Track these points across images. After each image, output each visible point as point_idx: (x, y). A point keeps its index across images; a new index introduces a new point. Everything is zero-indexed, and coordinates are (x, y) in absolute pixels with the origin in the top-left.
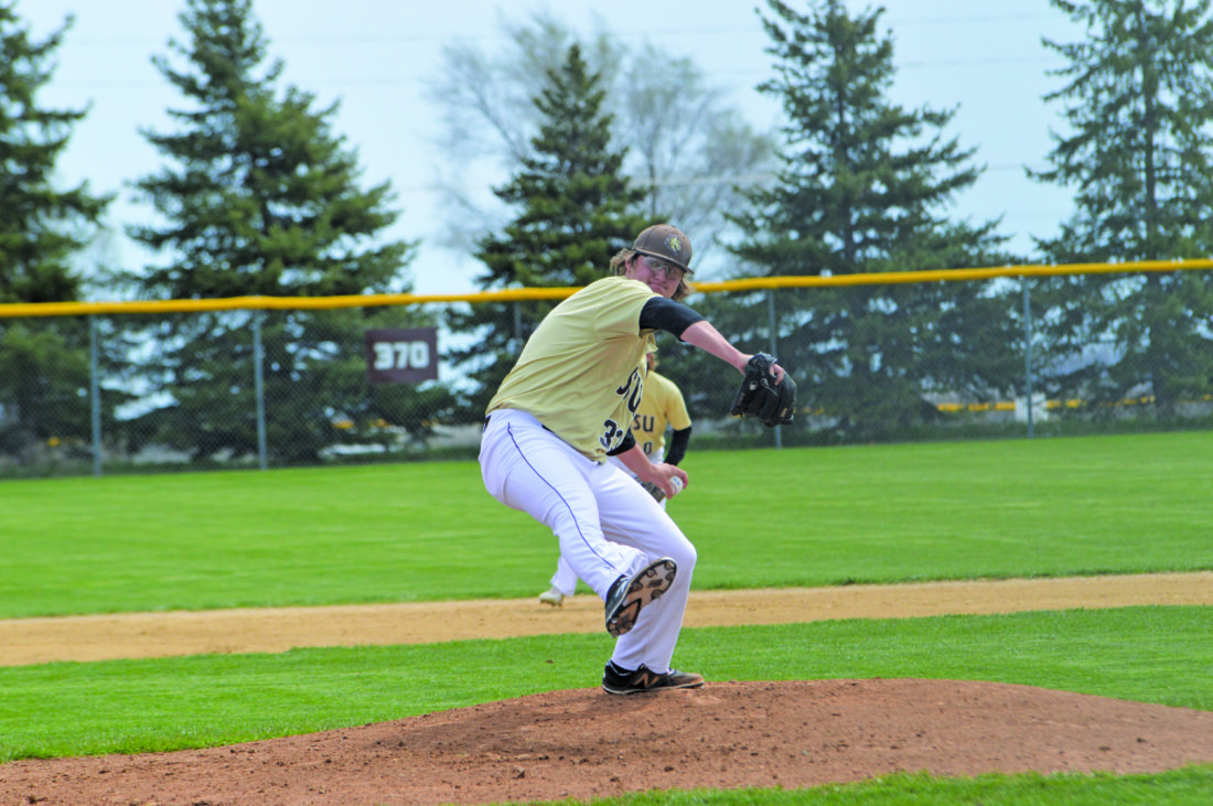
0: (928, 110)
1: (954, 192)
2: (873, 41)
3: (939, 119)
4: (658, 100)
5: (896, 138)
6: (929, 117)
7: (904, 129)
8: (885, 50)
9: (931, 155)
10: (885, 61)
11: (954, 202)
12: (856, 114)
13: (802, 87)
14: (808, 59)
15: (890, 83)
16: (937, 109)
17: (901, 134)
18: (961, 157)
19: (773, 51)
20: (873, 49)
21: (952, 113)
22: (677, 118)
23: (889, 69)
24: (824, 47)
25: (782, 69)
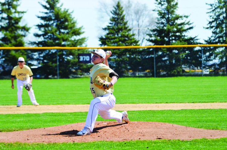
0: (185, 15)
1: (189, 30)
2: (174, 2)
3: (187, 17)
4: (140, 12)
5: (178, 20)
6: (185, 16)
7: (180, 18)
8: (177, 4)
9: (185, 23)
10: (177, 6)
11: (189, 32)
12: (171, 15)
13: (161, 10)
14: (162, 5)
15: (177, 10)
16: (186, 15)
17: (180, 19)
18: (190, 24)
19: (156, 3)
20: (175, 3)
21: (189, 16)
22: (143, 15)
23: (177, 7)
24: (165, 3)
25: (157, 7)
